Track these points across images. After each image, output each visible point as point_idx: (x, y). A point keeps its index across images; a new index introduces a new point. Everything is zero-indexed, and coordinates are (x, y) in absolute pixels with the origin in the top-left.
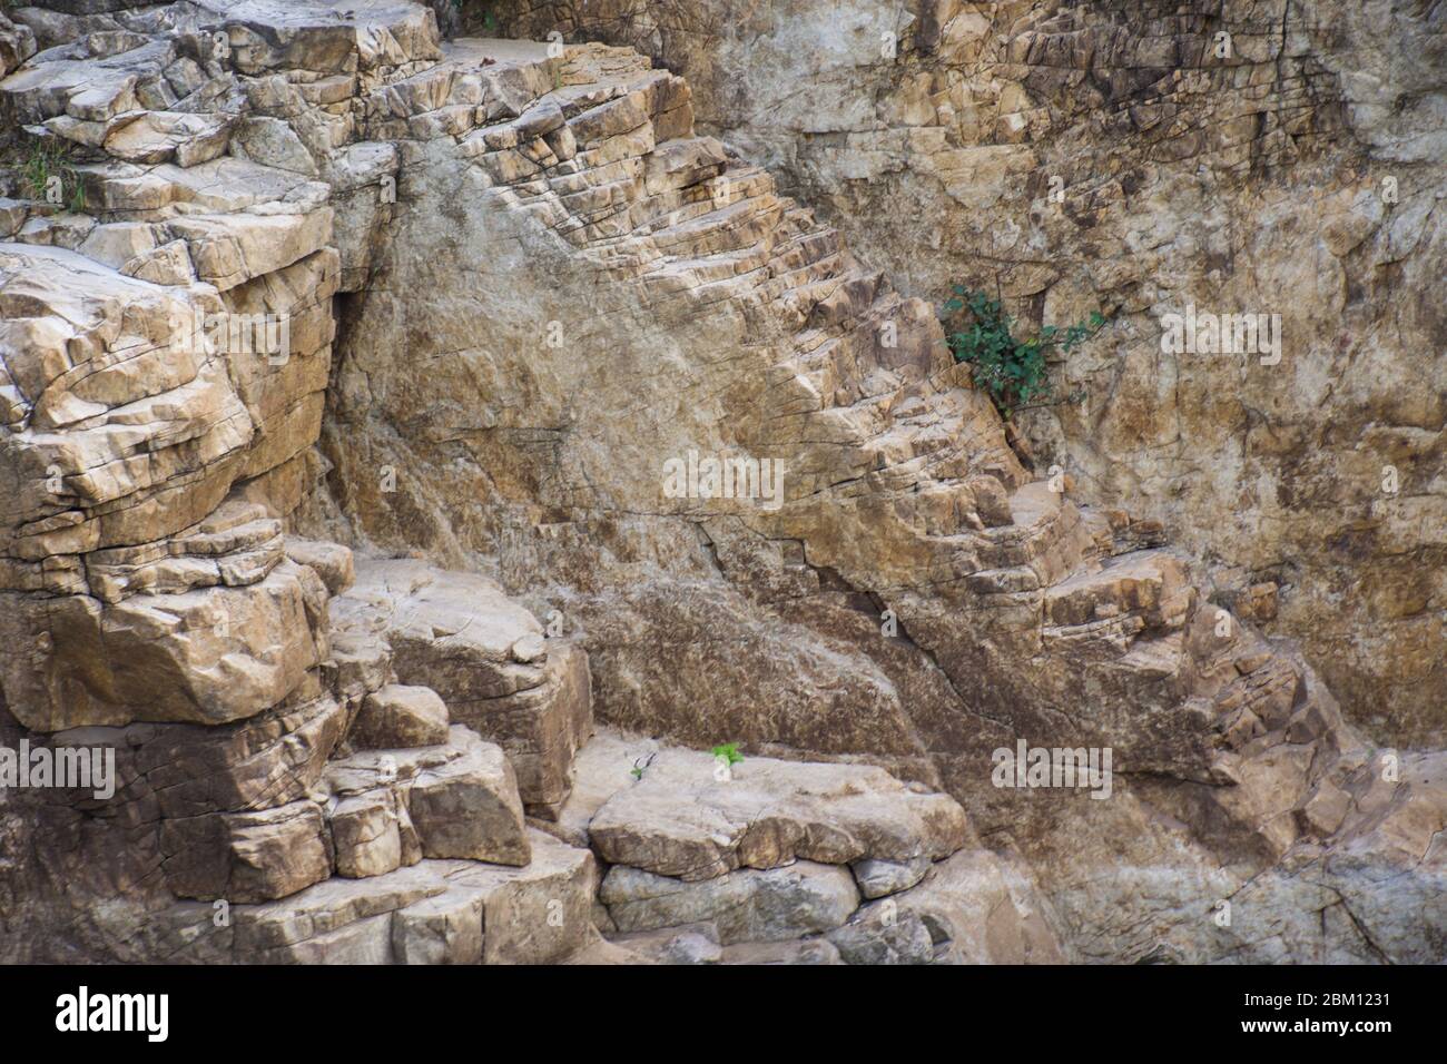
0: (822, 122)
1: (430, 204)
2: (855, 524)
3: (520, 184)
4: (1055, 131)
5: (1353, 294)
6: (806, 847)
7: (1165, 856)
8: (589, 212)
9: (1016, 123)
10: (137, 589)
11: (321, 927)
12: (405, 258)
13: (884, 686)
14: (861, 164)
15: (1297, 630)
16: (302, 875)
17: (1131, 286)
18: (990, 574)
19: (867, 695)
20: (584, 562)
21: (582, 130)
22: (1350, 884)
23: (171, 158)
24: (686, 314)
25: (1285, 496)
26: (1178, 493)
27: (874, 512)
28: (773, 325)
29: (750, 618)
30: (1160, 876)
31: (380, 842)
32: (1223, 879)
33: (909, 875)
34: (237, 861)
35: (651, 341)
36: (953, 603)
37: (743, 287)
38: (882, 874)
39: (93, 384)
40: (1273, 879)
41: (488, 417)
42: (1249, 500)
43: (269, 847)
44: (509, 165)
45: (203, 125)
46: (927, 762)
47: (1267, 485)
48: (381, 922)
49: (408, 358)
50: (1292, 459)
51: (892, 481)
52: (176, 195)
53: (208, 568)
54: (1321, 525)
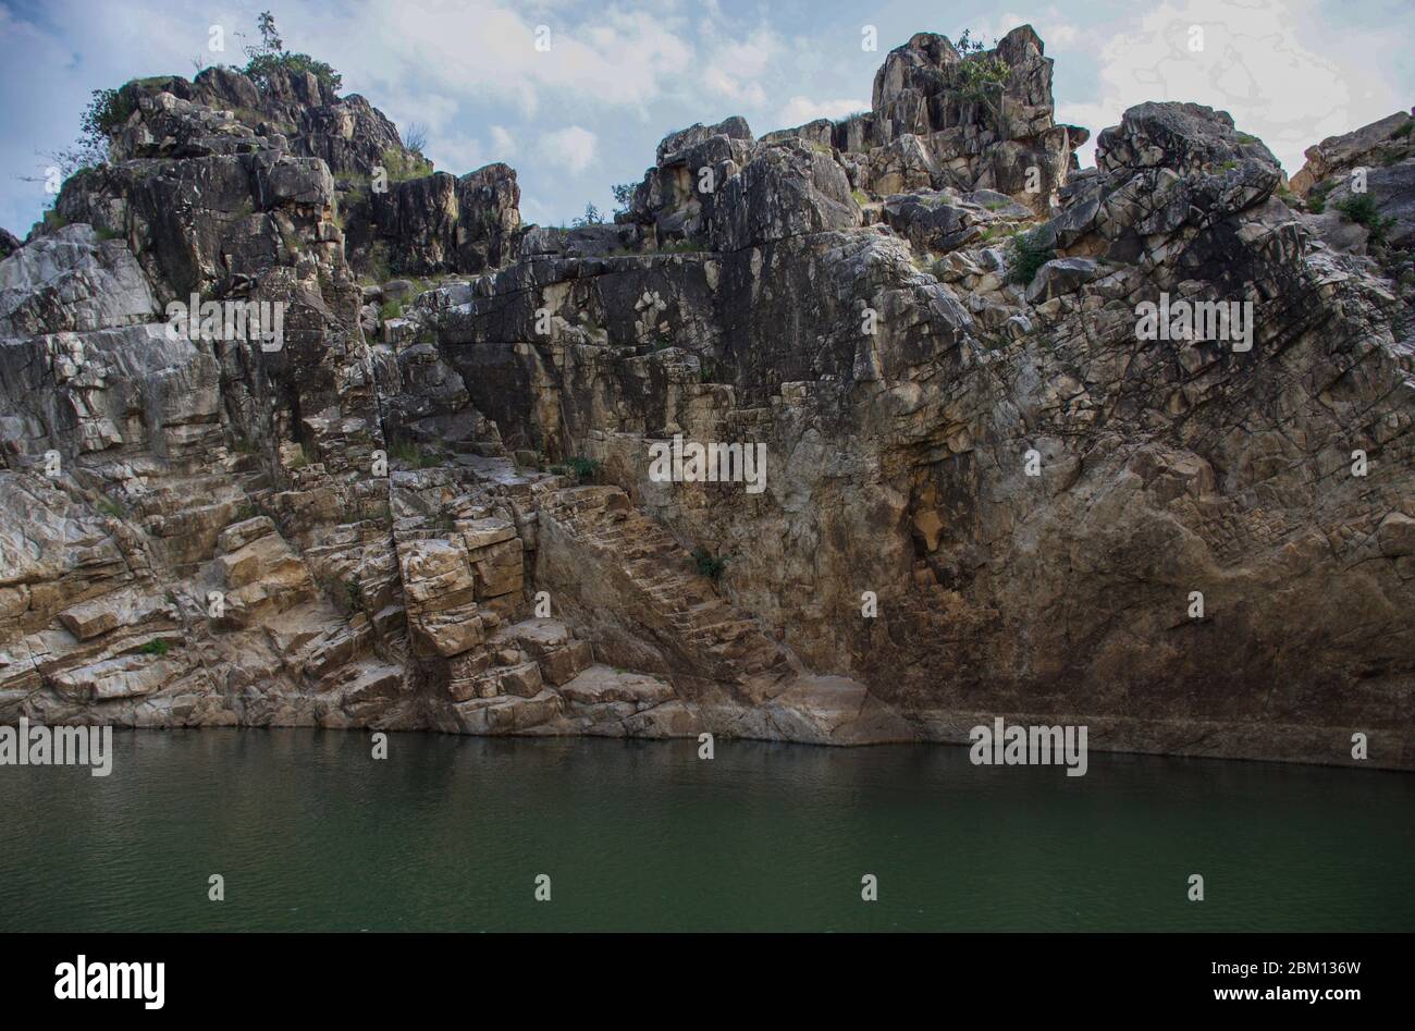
0: (661, 504)
1: (544, 528)
2: (645, 610)
3: (562, 521)
4: (713, 505)
5: (786, 549)
6: (621, 697)
7: (726, 703)
8: (578, 528)
9: (703, 503)
10: (430, 623)
11: (467, 709)
12: (543, 541)
13: (658, 655)
14: (672, 514)
15: (790, 641)
16: (466, 696)
17: (736, 546)
18: (677, 625)
19: (653, 657)
20: (589, 620)
21: (580, 508)
22: (771, 712)
23: (472, 517)
24: (599, 554)
25: (781, 604)
26: (757, 603)
27: (649, 608)
28: (621, 557)
29: (626, 636)
30: (726, 708)
31: (490, 689)
32: (741, 710)
33: (647, 706)
34: (448, 691)
35: (592, 561)
36: (671, 633)
37: (613, 547)
38: (641, 705)
39: (424, 572)
40: (754, 710)
41: (565, 582)
42: (773, 605)
43: (456, 688)
44: (560, 517)
45: (481, 509)
46: (669, 676)
47: (776, 601)
48: (483, 709)
49: (547, 567)
50: (780, 594)
51: (653, 599)
52: (470, 526)
53: (449, 618)
54: (791, 613)
